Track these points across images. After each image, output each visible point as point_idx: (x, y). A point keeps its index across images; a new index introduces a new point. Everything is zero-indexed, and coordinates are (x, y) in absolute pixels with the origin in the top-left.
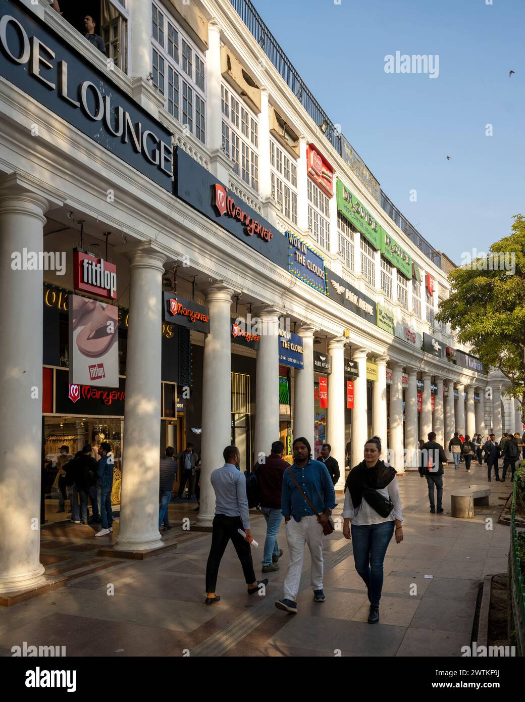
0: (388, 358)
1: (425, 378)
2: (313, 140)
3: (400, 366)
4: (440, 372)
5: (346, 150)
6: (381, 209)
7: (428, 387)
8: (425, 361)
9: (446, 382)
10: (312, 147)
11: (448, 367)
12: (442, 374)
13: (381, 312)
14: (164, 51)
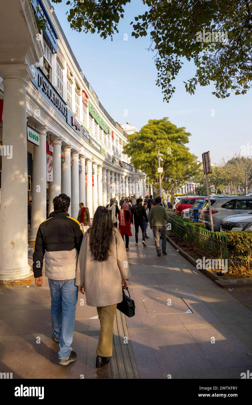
0: (103, 166)
1: (112, 173)
2: (84, 89)
3: (105, 169)
4: (117, 171)
5: (90, 88)
6: (99, 107)
7: (114, 177)
8: (113, 167)
9: (119, 175)
10: (83, 91)
11: (120, 169)
12: (118, 172)
13: (102, 149)
14: (59, 77)
